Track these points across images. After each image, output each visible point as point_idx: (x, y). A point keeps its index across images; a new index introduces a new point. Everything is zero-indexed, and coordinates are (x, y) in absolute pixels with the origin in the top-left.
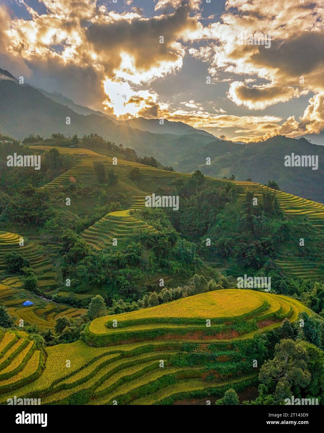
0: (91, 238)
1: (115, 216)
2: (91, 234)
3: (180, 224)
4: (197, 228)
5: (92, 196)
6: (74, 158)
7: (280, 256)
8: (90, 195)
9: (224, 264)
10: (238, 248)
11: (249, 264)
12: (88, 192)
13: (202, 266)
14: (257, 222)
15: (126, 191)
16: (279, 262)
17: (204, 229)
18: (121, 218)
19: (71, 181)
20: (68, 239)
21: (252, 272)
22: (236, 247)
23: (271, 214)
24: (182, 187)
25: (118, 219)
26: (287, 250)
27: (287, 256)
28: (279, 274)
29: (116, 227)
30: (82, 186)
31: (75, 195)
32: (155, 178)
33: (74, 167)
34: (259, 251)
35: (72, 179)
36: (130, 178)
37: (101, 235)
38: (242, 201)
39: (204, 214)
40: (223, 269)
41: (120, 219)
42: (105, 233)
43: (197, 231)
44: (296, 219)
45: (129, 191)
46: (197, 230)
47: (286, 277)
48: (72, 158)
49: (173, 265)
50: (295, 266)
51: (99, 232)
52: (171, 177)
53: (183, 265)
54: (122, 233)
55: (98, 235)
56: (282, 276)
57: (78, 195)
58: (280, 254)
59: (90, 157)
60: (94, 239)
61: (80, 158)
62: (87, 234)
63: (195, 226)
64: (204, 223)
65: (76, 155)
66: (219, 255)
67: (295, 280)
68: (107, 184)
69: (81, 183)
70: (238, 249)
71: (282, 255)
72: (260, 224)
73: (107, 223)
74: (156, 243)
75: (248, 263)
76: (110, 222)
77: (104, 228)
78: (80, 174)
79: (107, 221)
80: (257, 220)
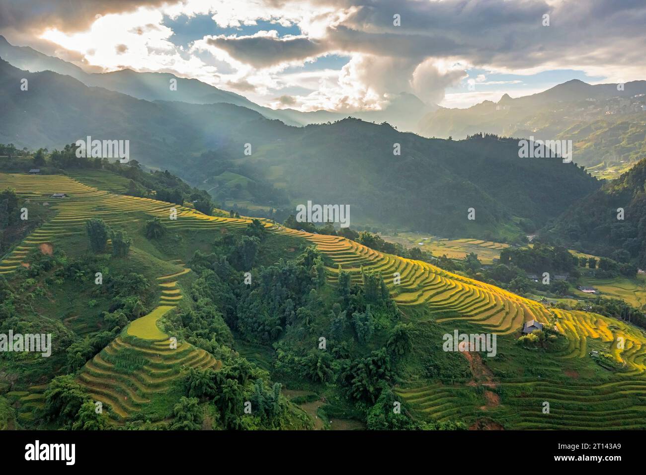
0: (100, 385)
1: (141, 339)
2: (99, 376)
3: (237, 318)
4: (267, 328)
5: (84, 279)
6: (45, 204)
7: (401, 380)
8: (80, 276)
9: (318, 393)
10: (336, 365)
11: (358, 396)
12: (76, 272)
13: (289, 412)
14: (361, 324)
15: (145, 269)
16: (401, 392)
17: (279, 330)
18: (153, 342)
19: (45, 254)
20: (62, 397)
21: (363, 408)
22: (333, 364)
23: (378, 306)
24: (233, 248)
25: (147, 345)
26: (410, 369)
27: (412, 380)
28: (405, 414)
29: (147, 363)
30: (63, 260)
31: (52, 280)
32: (187, 231)
33: (46, 224)
34: (369, 373)
35: (46, 249)
36: (146, 236)
37: (120, 378)
38: (332, 283)
39: (277, 303)
40: (319, 404)
41: (152, 346)
42: (126, 373)
43: (267, 333)
44: (413, 314)
45: (149, 267)
46: (267, 331)
47: (416, 420)
48: (41, 204)
49: (248, 424)
50: (425, 395)
51: (116, 371)
52: (213, 230)
53: (262, 420)
54: (159, 376)
55: (114, 378)
56: (409, 418)
57: (59, 279)
58: (401, 377)
59: (73, 200)
60: (107, 386)
61: (55, 204)
62: (93, 375)
63: (264, 323)
64: (278, 320)
65: (47, 195)
66: (309, 377)
67: (428, 422)
68: (110, 255)
69: (62, 256)
70: (336, 368)
71: (404, 378)
72: (366, 327)
73: (128, 353)
74: (220, 390)
75: (356, 396)
76: (133, 350)
77: (124, 363)
78: (59, 237)
79: (128, 350)
80: (361, 319)
